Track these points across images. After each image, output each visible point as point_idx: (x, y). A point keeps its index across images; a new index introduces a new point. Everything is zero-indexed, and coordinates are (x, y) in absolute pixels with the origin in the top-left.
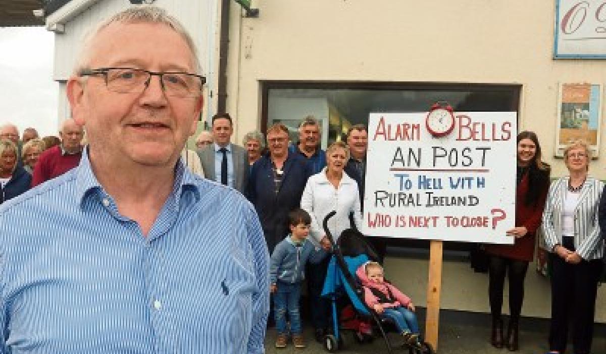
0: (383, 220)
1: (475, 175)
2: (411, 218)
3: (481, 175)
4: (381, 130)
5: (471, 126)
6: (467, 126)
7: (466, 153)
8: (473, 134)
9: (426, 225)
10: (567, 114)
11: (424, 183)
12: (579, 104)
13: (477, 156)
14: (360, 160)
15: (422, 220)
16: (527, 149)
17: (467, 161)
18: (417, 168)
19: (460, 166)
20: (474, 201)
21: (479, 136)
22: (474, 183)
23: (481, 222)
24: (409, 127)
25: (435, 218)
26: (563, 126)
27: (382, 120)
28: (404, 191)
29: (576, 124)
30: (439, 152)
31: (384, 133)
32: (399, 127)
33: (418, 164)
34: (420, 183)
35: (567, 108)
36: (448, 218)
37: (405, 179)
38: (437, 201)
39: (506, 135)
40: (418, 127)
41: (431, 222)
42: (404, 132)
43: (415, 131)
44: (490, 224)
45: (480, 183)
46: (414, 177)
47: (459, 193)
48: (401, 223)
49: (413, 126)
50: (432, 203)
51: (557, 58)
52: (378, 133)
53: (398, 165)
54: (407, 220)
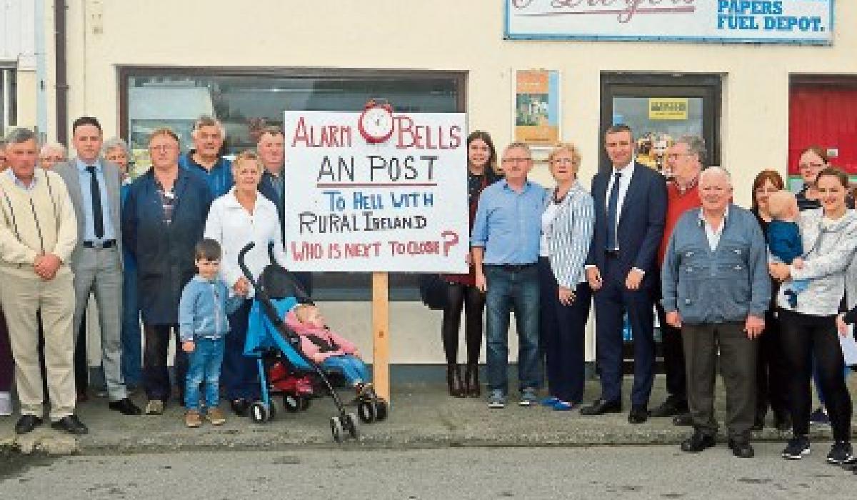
0: (311, 251)
1: (421, 191)
2: (347, 246)
3: (428, 190)
4: (301, 134)
5: (413, 129)
6: (409, 130)
7: (409, 163)
8: (416, 138)
9: (366, 254)
10: (522, 108)
11: (360, 201)
12: (536, 95)
13: (422, 167)
14: (277, 175)
15: (361, 248)
16: (479, 151)
17: (411, 174)
18: (349, 182)
19: (402, 180)
20: (422, 222)
21: (423, 142)
22: (420, 200)
23: (431, 247)
24: (337, 131)
25: (377, 245)
26: (519, 123)
27: (302, 121)
28: (337, 212)
29: (533, 120)
30: (377, 162)
31: (305, 138)
32: (324, 130)
33: (352, 177)
34: (356, 202)
35: (523, 100)
36: (393, 244)
37: (336, 197)
38: (378, 224)
39: (454, 142)
40: (348, 130)
41: (372, 250)
42: (330, 137)
43: (345, 134)
44: (441, 249)
45: (428, 200)
46: (347, 194)
47: (403, 213)
48: (335, 253)
49: (342, 129)
50: (371, 226)
51: (508, 37)
52: (297, 138)
53: (327, 179)
54: (343, 250)
